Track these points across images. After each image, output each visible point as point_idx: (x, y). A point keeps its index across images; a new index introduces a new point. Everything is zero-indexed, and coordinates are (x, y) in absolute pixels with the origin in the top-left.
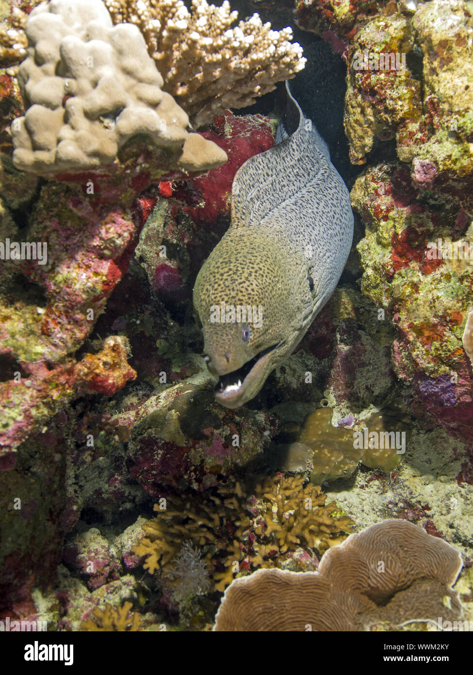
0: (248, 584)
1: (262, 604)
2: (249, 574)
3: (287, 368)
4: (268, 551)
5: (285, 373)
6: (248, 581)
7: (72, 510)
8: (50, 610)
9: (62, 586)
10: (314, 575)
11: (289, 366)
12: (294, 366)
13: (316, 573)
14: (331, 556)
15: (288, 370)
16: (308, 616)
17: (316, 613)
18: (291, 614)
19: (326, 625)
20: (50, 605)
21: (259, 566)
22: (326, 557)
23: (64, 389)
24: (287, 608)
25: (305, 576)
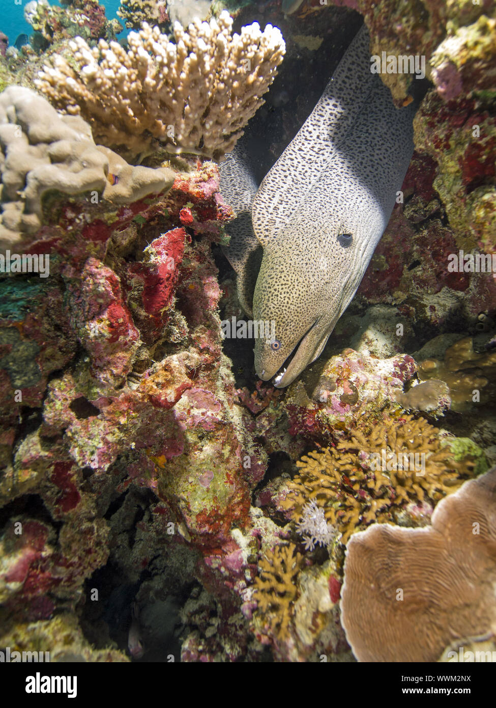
0: (364, 540)
1: (380, 559)
2: (364, 529)
3: (435, 305)
4: (381, 506)
5: (435, 310)
6: (364, 537)
7: (258, 465)
8: (249, 545)
9: (256, 525)
10: (424, 533)
11: (438, 303)
12: (442, 303)
13: (426, 529)
14: (446, 507)
15: (437, 307)
16: (423, 576)
17: (432, 572)
18: (406, 573)
19: (444, 587)
20: (248, 541)
21: (373, 522)
22: (440, 509)
23: (129, 414)
24: (402, 566)
25: (414, 533)
